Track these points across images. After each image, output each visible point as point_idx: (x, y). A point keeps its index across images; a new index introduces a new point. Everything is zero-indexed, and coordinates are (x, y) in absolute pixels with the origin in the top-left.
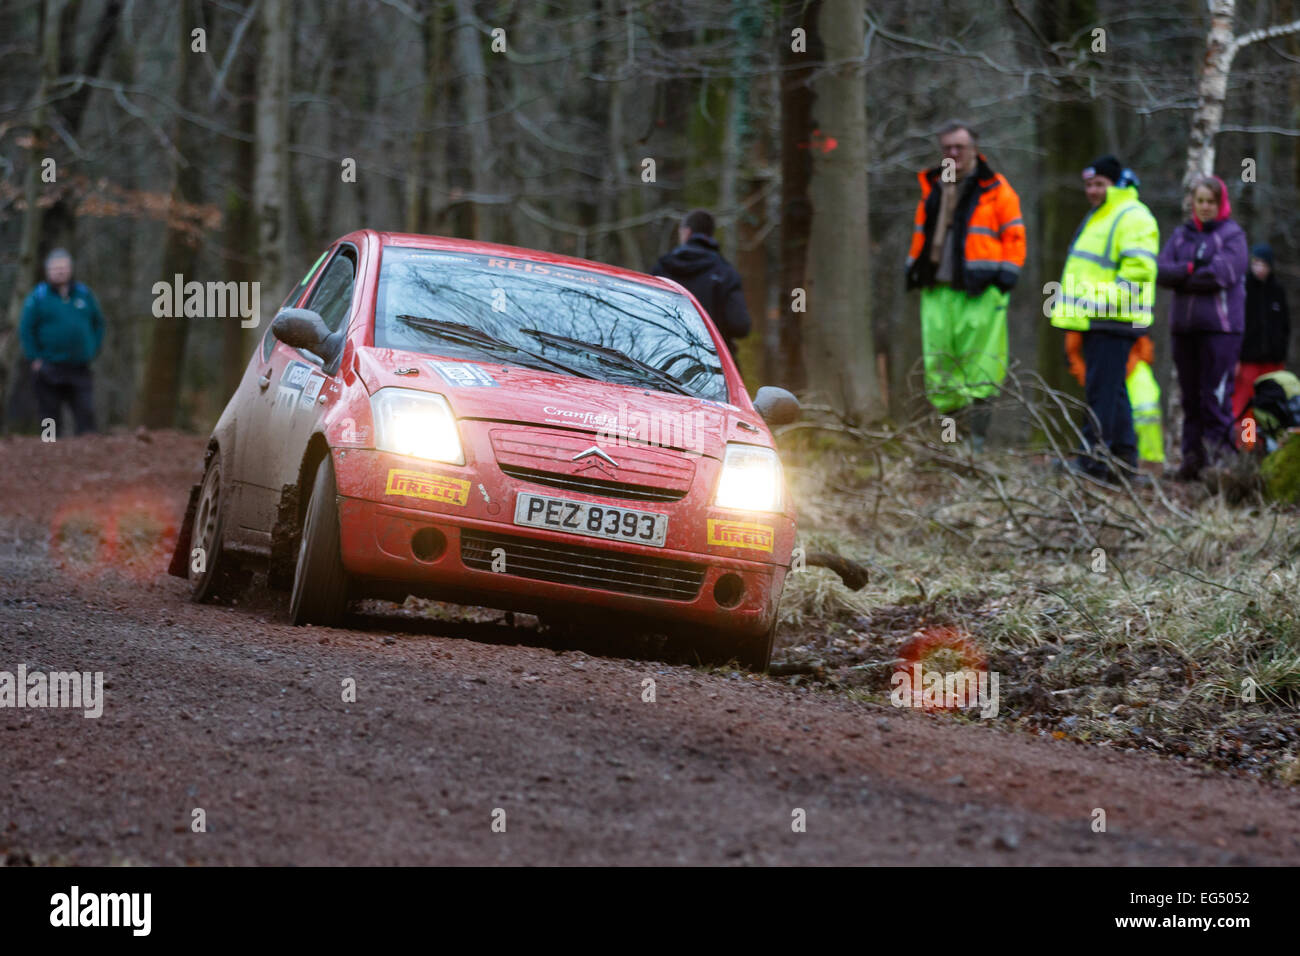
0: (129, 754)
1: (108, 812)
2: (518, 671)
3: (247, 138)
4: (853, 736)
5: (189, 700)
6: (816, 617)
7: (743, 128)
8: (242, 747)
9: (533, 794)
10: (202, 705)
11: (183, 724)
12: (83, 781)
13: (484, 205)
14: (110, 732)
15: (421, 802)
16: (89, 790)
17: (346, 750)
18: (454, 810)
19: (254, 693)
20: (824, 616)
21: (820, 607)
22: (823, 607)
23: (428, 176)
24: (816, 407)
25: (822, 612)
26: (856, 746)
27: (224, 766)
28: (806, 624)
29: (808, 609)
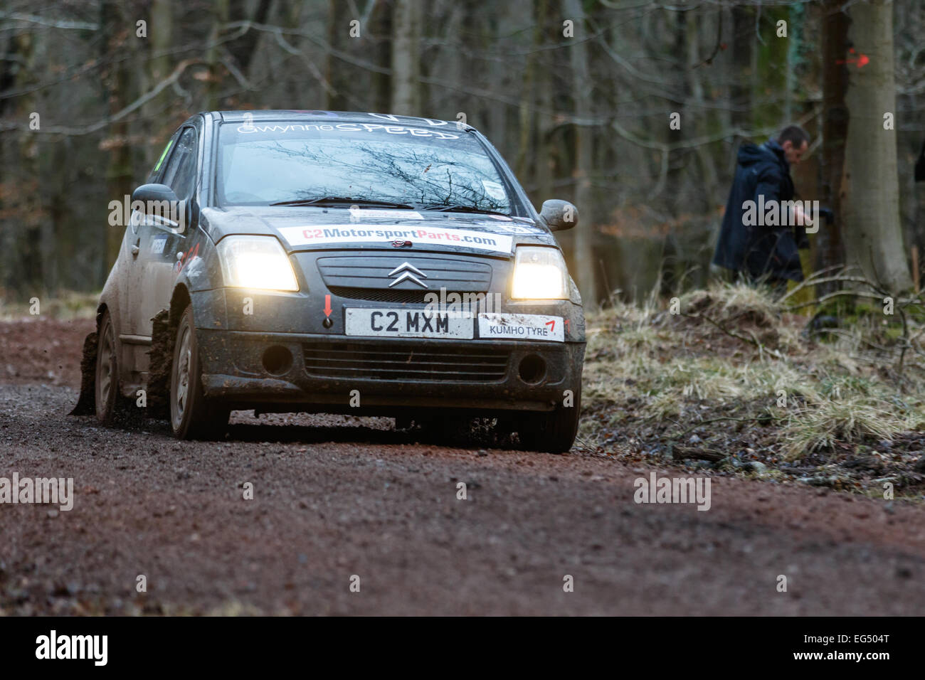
0: (254, 532)
1: (231, 574)
2: (588, 474)
3: (385, 71)
4: (862, 517)
5: (308, 494)
6: (846, 441)
7: (799, 60)
8: (348, 527)
9: (589, 558)
10: (319, 497)
11: (302, 511)
12: (213, 552)
13: (584, 127)
14: (238, 518)
15: (493, 565)
16: (217, 558)
17: (435, 527)
18: (520, 570)
19: (362, 488)
20: (853, 440)
21: (849, 433)
22: (852, 432)
23: (539, 102)
24: (852, 279)
25: (851, 437)
26: (864, 524)
27: (331, 539)
28: (837, 447)
29: (839, 434)
